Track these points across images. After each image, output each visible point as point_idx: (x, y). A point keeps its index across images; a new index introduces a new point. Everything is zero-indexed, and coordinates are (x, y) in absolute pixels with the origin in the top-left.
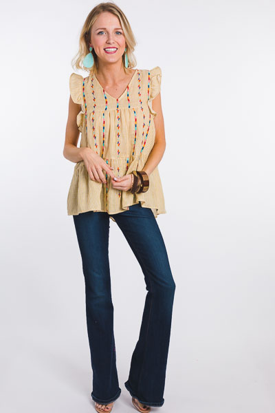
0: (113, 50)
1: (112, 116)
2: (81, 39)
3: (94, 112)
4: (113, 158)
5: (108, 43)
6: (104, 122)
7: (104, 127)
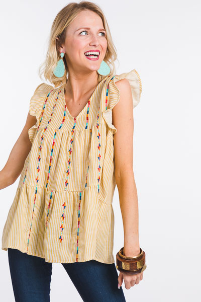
1: (65, 138)
3: (46, 129)
4: (58, 189)
6: (54, 143)
7: (52, 150)
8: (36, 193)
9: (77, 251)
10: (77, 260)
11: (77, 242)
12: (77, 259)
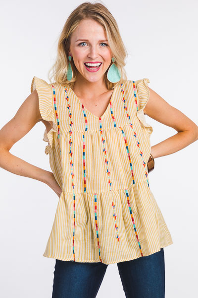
0: (95, 65)
1: (95, 139)
2: (60, 46)
3: (71, 132)
4: (103, 191)
5: (89, 57)
6: (84, 146)
7: (84, 153)
8: (74, 199)
9: (140, 246)
10: (142, 255)
11: (137, 238)
12: (142, 253)
